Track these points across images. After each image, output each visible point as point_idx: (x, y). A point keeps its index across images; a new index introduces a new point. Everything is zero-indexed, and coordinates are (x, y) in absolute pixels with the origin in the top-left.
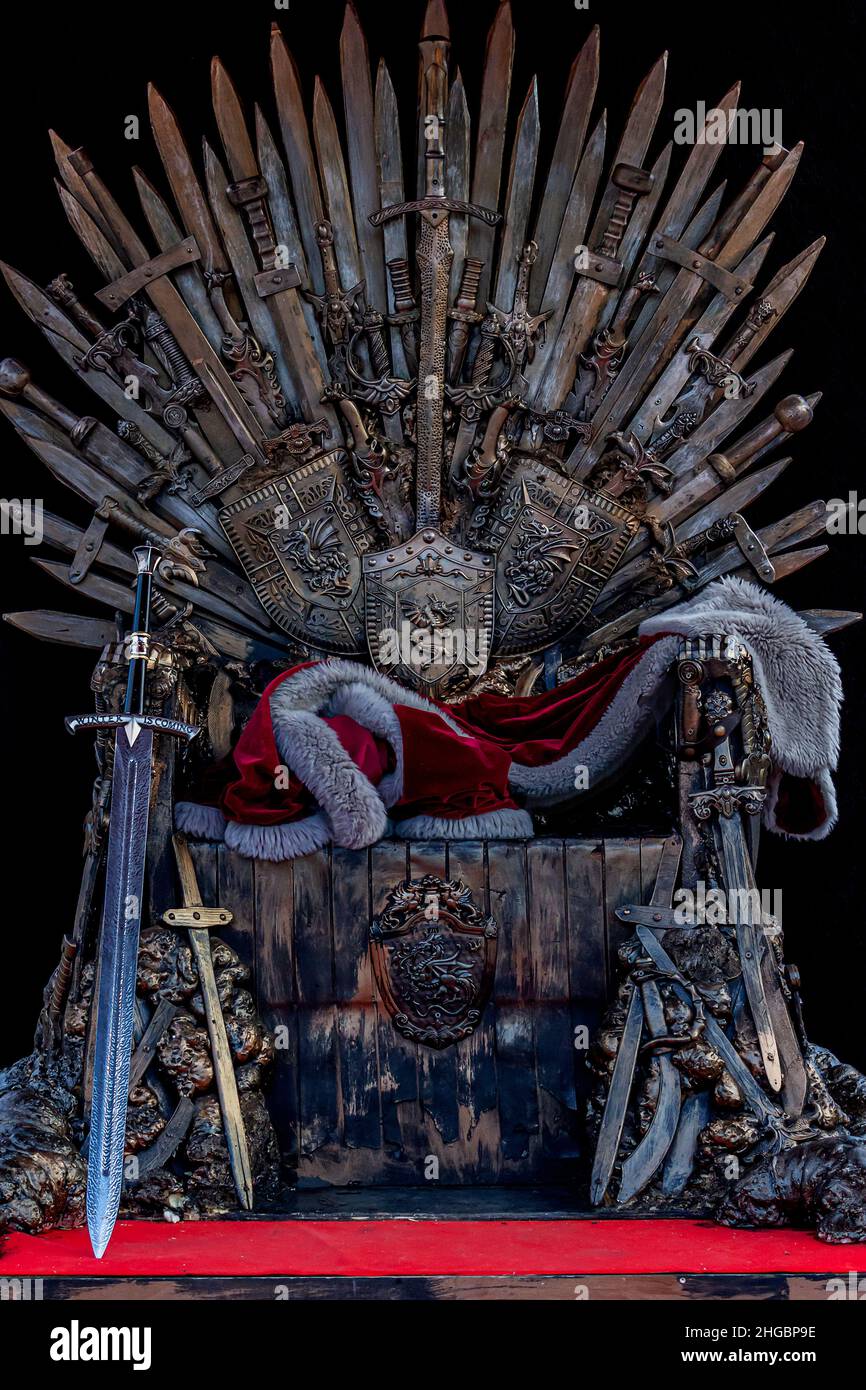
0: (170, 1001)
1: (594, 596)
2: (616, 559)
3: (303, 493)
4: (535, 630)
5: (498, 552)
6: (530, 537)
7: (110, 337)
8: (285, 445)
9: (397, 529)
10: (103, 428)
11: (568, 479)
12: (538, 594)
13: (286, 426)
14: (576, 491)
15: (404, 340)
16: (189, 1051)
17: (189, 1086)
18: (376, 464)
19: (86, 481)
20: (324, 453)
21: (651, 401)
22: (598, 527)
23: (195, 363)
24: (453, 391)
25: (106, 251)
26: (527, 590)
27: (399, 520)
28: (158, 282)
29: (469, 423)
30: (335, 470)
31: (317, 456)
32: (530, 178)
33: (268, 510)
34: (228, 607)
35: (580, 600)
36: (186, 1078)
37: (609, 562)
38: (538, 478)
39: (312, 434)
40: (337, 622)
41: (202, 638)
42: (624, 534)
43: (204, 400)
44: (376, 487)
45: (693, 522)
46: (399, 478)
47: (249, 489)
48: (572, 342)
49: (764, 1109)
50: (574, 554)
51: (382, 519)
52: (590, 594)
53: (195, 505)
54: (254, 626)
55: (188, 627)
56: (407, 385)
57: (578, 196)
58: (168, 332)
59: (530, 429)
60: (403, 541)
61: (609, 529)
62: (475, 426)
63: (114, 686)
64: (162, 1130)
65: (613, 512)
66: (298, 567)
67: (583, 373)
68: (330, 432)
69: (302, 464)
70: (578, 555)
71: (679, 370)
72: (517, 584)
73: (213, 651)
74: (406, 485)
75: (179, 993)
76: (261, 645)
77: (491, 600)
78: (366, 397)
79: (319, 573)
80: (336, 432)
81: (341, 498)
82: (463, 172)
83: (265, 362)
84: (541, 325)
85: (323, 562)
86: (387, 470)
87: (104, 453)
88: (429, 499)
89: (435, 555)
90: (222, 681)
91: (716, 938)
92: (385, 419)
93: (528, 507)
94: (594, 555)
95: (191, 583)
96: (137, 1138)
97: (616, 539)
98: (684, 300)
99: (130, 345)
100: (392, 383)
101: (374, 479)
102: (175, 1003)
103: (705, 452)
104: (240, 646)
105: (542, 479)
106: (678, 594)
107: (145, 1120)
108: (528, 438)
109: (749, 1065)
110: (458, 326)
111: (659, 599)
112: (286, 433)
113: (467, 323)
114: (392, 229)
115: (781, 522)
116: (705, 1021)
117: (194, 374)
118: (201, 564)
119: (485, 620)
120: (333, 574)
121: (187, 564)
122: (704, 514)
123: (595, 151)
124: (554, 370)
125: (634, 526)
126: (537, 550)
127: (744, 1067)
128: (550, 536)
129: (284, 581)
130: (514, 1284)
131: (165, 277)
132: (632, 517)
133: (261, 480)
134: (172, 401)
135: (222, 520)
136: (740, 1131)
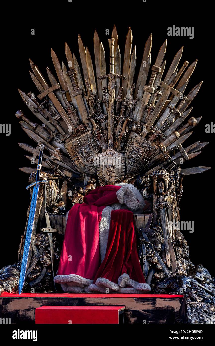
0: (43, 248)
1: (148, 163)
2: (153, 155)
3: (83, 140)
4: (134, 171)
5: (126, 153)
6: (133, 150)
7: (41, 105)
8: (79, 129)
9: (104, 148)
10: (40, 126)
11: (141, 137)
12: (135, 163)
13: (79, 125)
14: (143, 139)
15: (106, 105)
16: (46, 258)
17: (46, 265)
18: (98, 134)
19: (36, 138)
20: (88, 131)
21: (161, 119)
22: (148, 147)
23: (59, 111)
24: (116, 117)
25: (40, 86)
26: (133, 162)
27: (104, 146)
28: (51, 93)
29: (120, 124)
30: (90, 135)
31: (86, 132)
32: (134, 69)
33: (75, 144)
34: (67, 166)
35: (145, 164)
36: (45, 264)
37: (151, 155)
38: (135, 136)
39: (85, 127)
40: (90, 169)
41: (61, 173)
42: (154, 149)
43: (61, 119)
44: (99, 138)
45: (171, 146)
46: (104, 137)
47: (71, 139)
48: (143, 106)
49: (167, 271)
50: (143, 153)
51: (100, 146)
52: (147, 162)
53: (60, 143)
54: (73, 170)
55: (58, 170)
56: (106, 116)
57: (144, 73)
58: (53, 104)
59: (134, 125)
60: (105, 151)
61: (151, 148)
62: (121, 125)
63: (33, 181)
64: (39, 274)
65: (152, 144)
66: (82, 157)
67: (145, 113)
68: (89, 126)
69: (83, 134)
70: (144, 154)
71: (167, 112)
72: (130, 160)
73: (64, 176)
74: (106, 138)
75: (45, 246)
76: (74, 174)
77: (125, 164)
78: (97, 119)
79: (86, 158)
80: (91, 126)
81: (91, 141)
82: (119, 68)
83: (75, 111)
84: (136, 102)
85: (87, 156)
86: (101, 135)
87: (40, 131)
88: (110, 141)
89: (112, 154)
90: (65, 182)
91: (159, 235)
92: (101, 123)
93: (132, 143)
94: (148, 154)
95: (58, 160)
96: (34, 276)
97: (153, 150)
98: (167, 96)
99: (45, 107)
100: (102, 115)
101: (98, 137)
102: (44, 248)
103: (173, 130)
104: (69, 175)
105: (136, 137)
106: (167, 162)
107: (36, 272)
108: (133, 127)
109: (164, 261)
110: (118, 102)
111: (162, 164)
112: (79, 127)
113: (119, 102)
114: (103, 81)
115: (190, 146)
116: (155, 252)
117: (59, 114)
118: (61, 156)
119: (123, 168)
120: (90, 158)
121: (57, 156)
122: (173, 144)
123: (148, 63)
124: (139, 112)
125: (157, 147)
126: (135, 153)
127: (163, 262)
128: (137, 150)
129: (79, 160)
130: (101, 299)
131: (52, 92)
132: (156, 145)
133: (74, 137)
134: (54, 120)
135: (65, 146)
136: (160, 275)
